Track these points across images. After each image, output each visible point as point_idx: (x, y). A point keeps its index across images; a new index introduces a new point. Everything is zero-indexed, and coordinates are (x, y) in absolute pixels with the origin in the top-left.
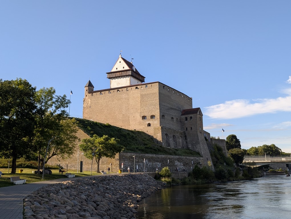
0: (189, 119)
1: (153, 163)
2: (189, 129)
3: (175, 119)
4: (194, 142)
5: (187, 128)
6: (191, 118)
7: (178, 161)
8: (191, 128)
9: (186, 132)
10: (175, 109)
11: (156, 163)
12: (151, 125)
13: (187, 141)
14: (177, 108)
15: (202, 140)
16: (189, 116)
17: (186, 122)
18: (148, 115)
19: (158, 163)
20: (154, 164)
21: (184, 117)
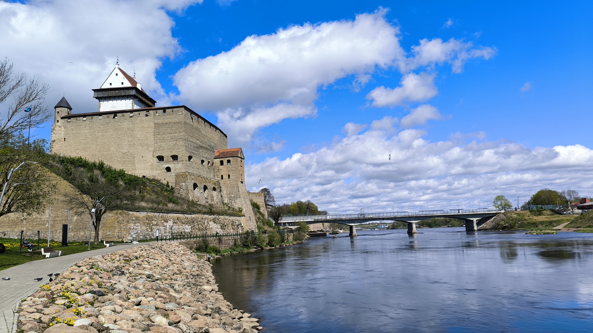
0: (225, 163)
1: (179, 225)
2: (225, 177)
3: (207, 163)
4: (232, 196)
5: (222, 176)
6: (229, 161)
7: (214, 222)
8: (229, 176)
9: (221, 182)
10: (207, 149)
11: (184, 225)
12: (172, 170)
13: (222, 194)
14: (209, 148)
15: (244, 192)
16: (225, 159)
17: (221, 167)
18: (167, 154)
19: (187, 226)
20: (181, 227)
21: (217, 161)
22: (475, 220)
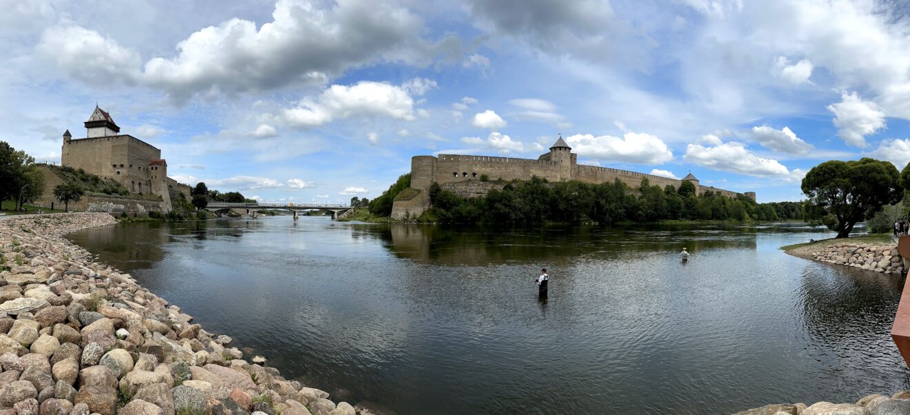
0: (154, 169)
2: (154, 177)
3: (142, 169)
4: (157, 188)
6: (156, 168)
8: (156, 176)
9: (152, 180)
10: (143, 160)
12: (120, 173)
14: (145, 160)
16: (154, 167)
17: (152, 171)
18: (118, 164)
21: (150, 167)
22: (336, 211)
